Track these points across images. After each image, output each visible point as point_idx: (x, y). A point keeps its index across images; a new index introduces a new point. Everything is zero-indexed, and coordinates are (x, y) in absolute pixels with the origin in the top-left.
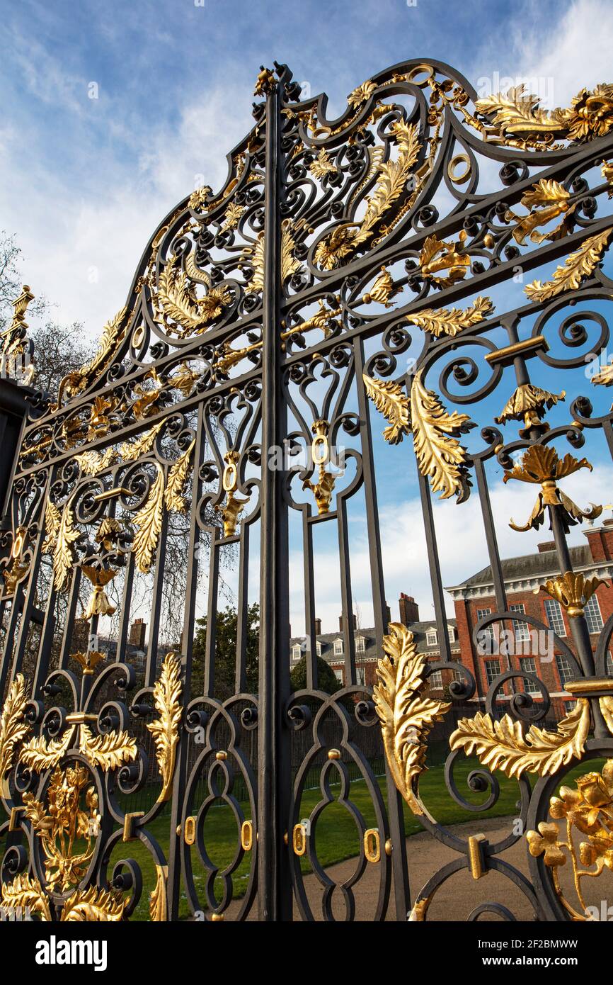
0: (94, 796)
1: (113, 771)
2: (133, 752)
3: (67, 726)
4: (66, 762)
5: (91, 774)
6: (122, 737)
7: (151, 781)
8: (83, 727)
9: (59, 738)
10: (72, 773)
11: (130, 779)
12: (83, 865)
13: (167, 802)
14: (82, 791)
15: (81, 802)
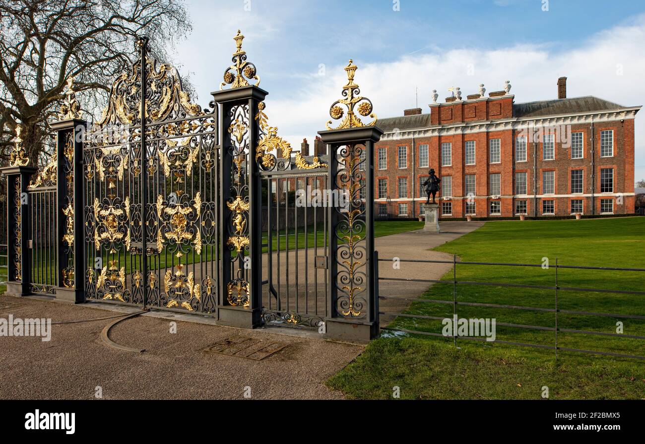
0: (116, 219)
1: (119, 216)
2: (122, 212)
3: (109, 208)
4: (110, 214)
5: (115, 216)
6: (120, 210)
7: (126, 217)
8: (112, 208)
9: (108, 210)
10: (111, 216)
11: (122, 217)
12: (116, 230)
13: (129, 220)
14: (114, 219)
15: (114, 221)
